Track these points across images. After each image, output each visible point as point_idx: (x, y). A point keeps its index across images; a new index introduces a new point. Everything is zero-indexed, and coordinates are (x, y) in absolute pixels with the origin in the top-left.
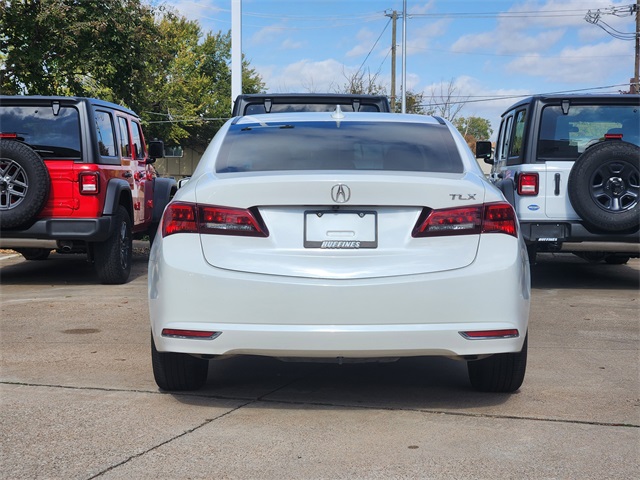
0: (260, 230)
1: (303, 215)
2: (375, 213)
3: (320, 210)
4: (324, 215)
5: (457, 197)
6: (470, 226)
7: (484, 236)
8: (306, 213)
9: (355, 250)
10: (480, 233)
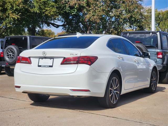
0: (30, 63)
1: (38, 59)
2: (53, 59)
3: (42, 58)
4: (43, 59)
5: (72, 55)
6: (76, 62)
7: (79, 65)
8: (39, 58)
9: (48, 68)
10: (78, 64)
